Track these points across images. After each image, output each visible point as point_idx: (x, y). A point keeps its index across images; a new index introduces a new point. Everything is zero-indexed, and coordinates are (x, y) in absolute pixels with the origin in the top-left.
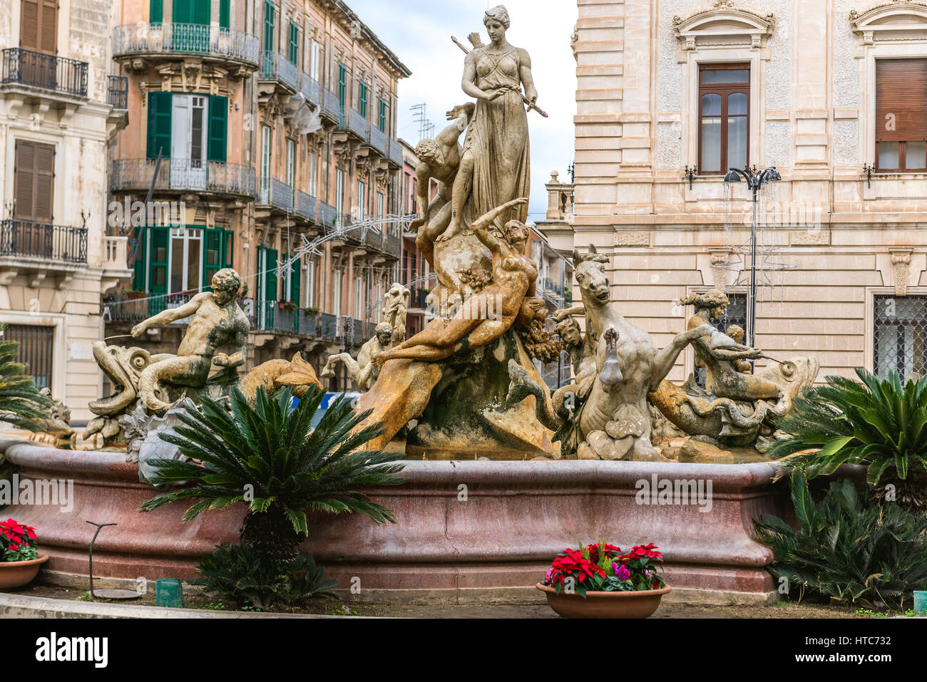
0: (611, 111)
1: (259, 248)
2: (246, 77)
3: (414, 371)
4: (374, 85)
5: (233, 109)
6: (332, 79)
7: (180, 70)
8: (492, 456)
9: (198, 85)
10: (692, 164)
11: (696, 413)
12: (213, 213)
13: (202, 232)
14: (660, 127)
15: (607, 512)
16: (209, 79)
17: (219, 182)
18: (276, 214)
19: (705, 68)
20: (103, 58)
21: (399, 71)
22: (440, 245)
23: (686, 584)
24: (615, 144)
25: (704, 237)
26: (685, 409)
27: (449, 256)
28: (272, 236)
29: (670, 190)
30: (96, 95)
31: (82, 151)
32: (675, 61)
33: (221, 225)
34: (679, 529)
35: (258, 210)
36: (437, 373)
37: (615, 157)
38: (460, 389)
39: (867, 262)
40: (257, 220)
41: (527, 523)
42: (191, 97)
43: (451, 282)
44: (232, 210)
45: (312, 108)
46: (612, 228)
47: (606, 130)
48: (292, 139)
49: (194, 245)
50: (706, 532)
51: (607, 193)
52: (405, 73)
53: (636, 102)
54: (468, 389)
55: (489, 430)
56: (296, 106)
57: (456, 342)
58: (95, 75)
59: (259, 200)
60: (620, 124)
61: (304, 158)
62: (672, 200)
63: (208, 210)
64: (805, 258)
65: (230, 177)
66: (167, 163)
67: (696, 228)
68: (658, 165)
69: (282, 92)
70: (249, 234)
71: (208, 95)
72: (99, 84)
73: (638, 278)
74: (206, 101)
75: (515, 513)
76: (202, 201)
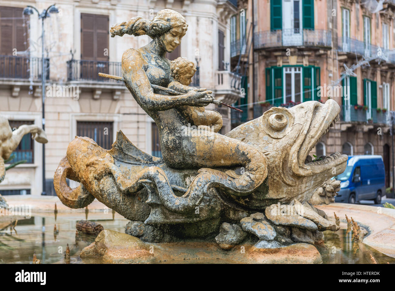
12: (307, 58)
13: (301, 69)
17: (309, 40)
33: (312, 64)
35: (339, 55)
40: (340, 61)
44: (320, 56)
48: (368, 16)
49: (297, 76)
59: (340, 49)
61: (378, 27)
63: (303, 56)
65: (317, 37)
66: (280, 32)
70: (334, 69)
76: (299, 51)
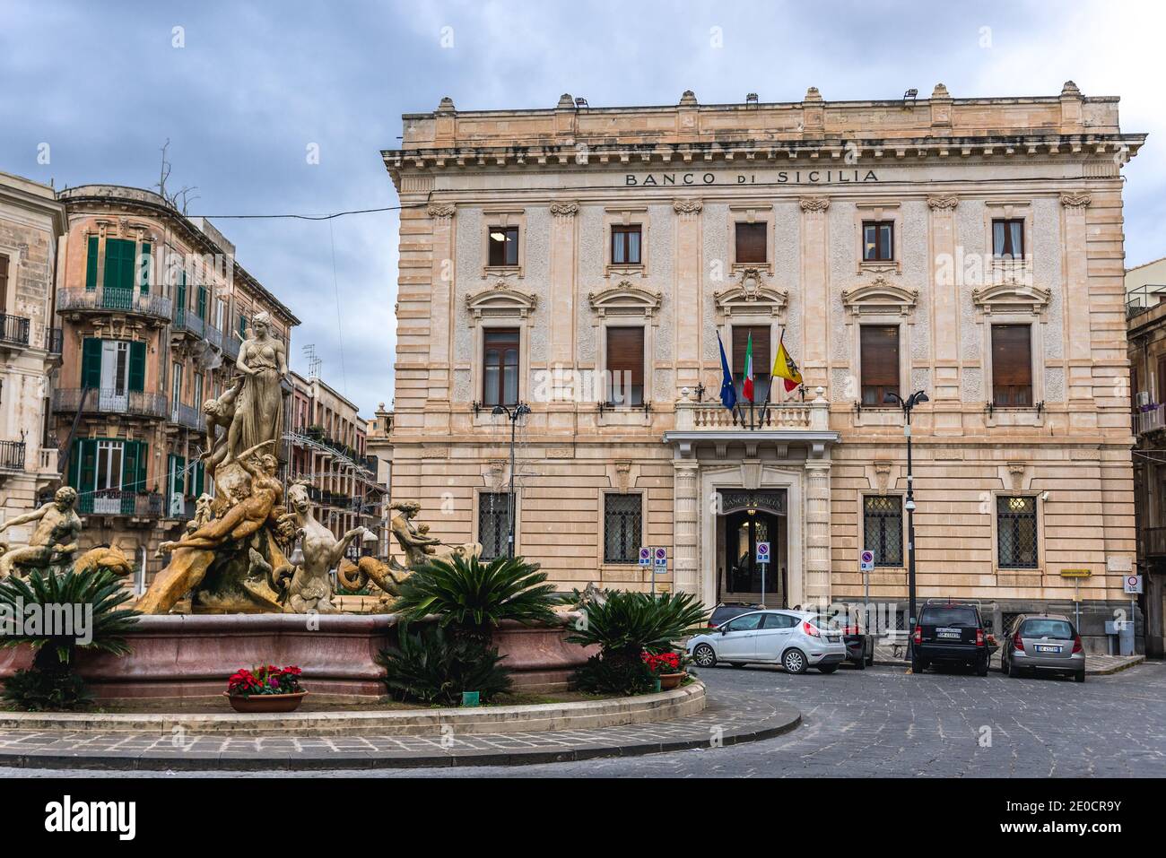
0: (421, 360)
1: (169, 456)
2: (161, 328)
3: (194, 556)
5: (150, 351)
6: (235, 328)
7: (109, 323)
8: (247, 611)
9: (122, 333)
10: (478, 399)
11: (395, 581)
12: (132, 430)
13: (123, 444)
14: (456, 373)
15: (288, 647)
16: (132, 329)
17: (137, 406)
18: (182, 431)
19: (488, 332)
20: (43, 315)
21: (290, 320)
22: (218, 471)
23: (332, 691)
24: (423, 384)
25: (486, 452)
26: (388, 579)
27: (224, 478)
28: (181, 447)
29: (462, 418)
30: (35, 343)
31: (23, 384)
32: (467, 325)
33: (138, 439)
34: (331, 657)
35: (168, 427)
36: (211, 557)
37: (423, 393)
38: (229, 567)
39: (599, 470)
40: (168, 435)
41: (232, 654)
42: (117, 343)
43: (224, 495)
44: (148, 428)
45: (216, 350)
46: (420, 445)
47: (418, 374)
48: (200, 373)
49: (116, 453)
50: (347, 659)
51: (417, 420)
52: (296, 322)
53: (439, 355)
54: (234, 567)
55: (248, 594)
56: (202, 349)
57: (223, 536)
58: (35, 329)
59: (170, 419)
60: (428, 370)
61: (210, 387)
62: (463, 424)
63: (128, 427)
64: (556, 468)
65: (146, 403)
66: (97, 392)
67: (480, 445)
68: (455, 400)
69: (190, 339)
70: (161, 446)
71: (130, 341)
72: (37, 335)
73: (438, 481)
74: (128, 346)
75: (225, 648)
76: (123, 420)
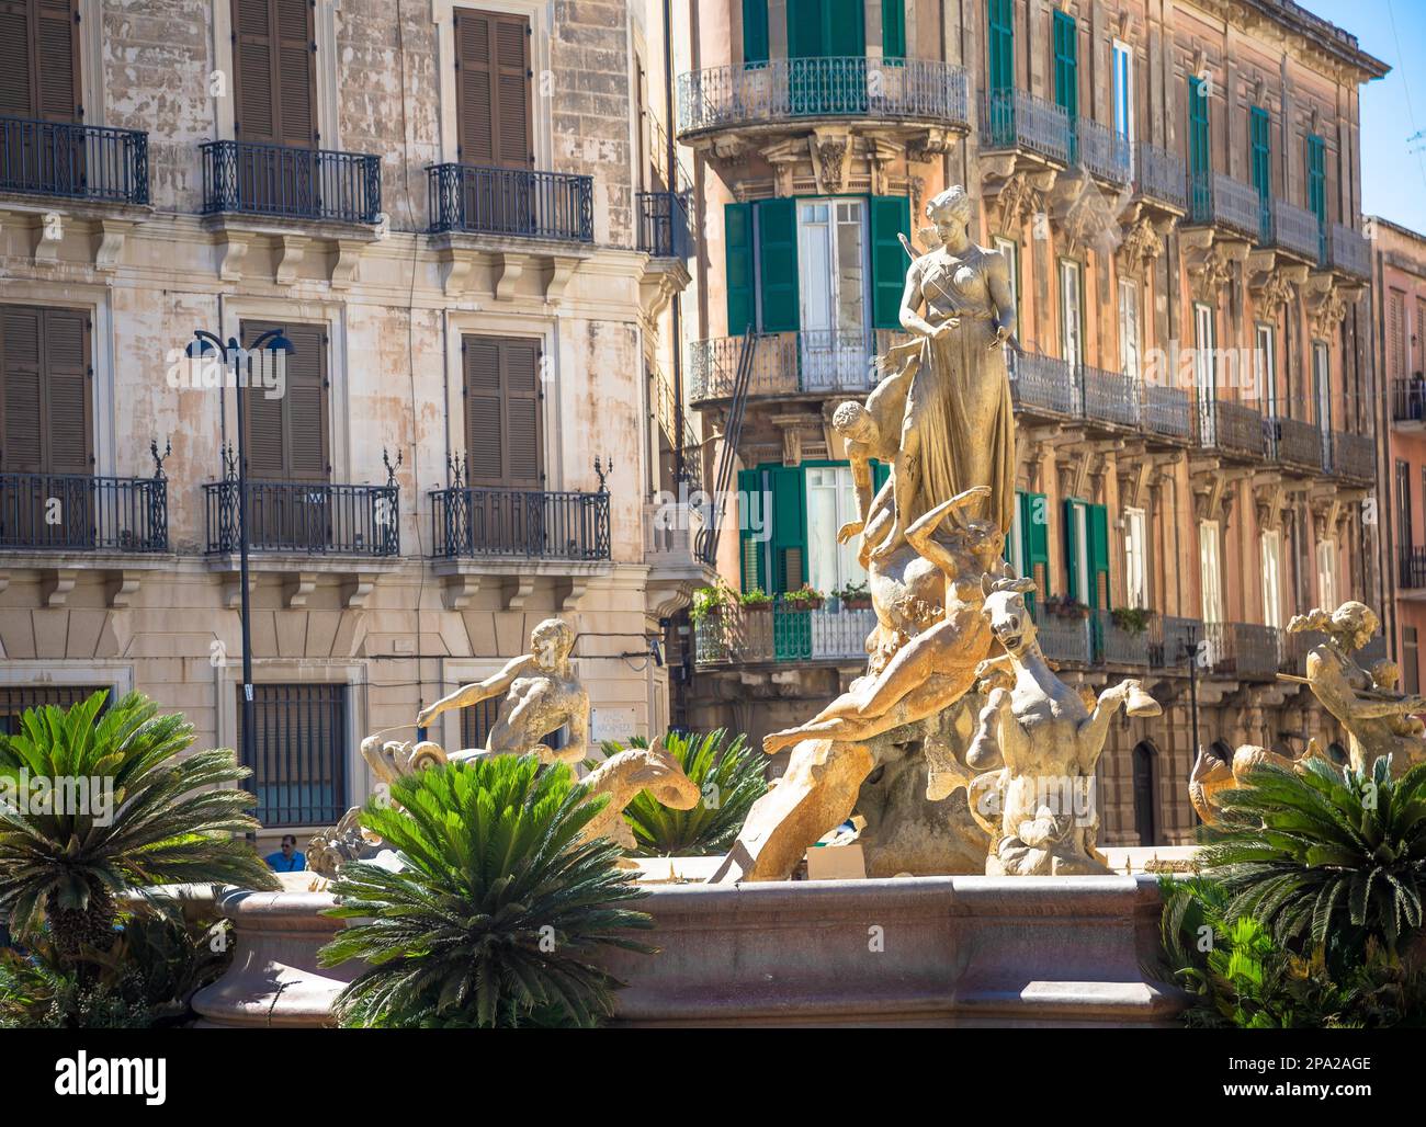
2: (948, 152)
4: (1291, 107)
6: (1172, 117)
7: (808, 153)
9: (845, 177)
16: (867, 164)
20: (623, 163)
30: (614, 235)
31: (592, 345)
42: (833, 204)
45: (1113, 189)
48: (1073, 259)
52: (1372, 69)
58: (610, 198)
61: (1106, 294)
66: (793, 340)
69: (1036, 168)
71: (867, 196)
72: (617, 213)
74: (863, 210)
